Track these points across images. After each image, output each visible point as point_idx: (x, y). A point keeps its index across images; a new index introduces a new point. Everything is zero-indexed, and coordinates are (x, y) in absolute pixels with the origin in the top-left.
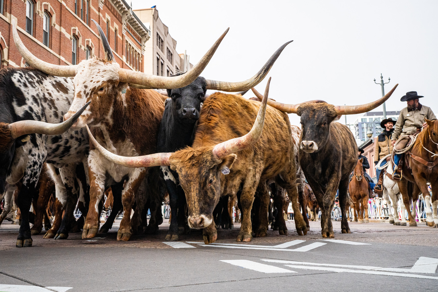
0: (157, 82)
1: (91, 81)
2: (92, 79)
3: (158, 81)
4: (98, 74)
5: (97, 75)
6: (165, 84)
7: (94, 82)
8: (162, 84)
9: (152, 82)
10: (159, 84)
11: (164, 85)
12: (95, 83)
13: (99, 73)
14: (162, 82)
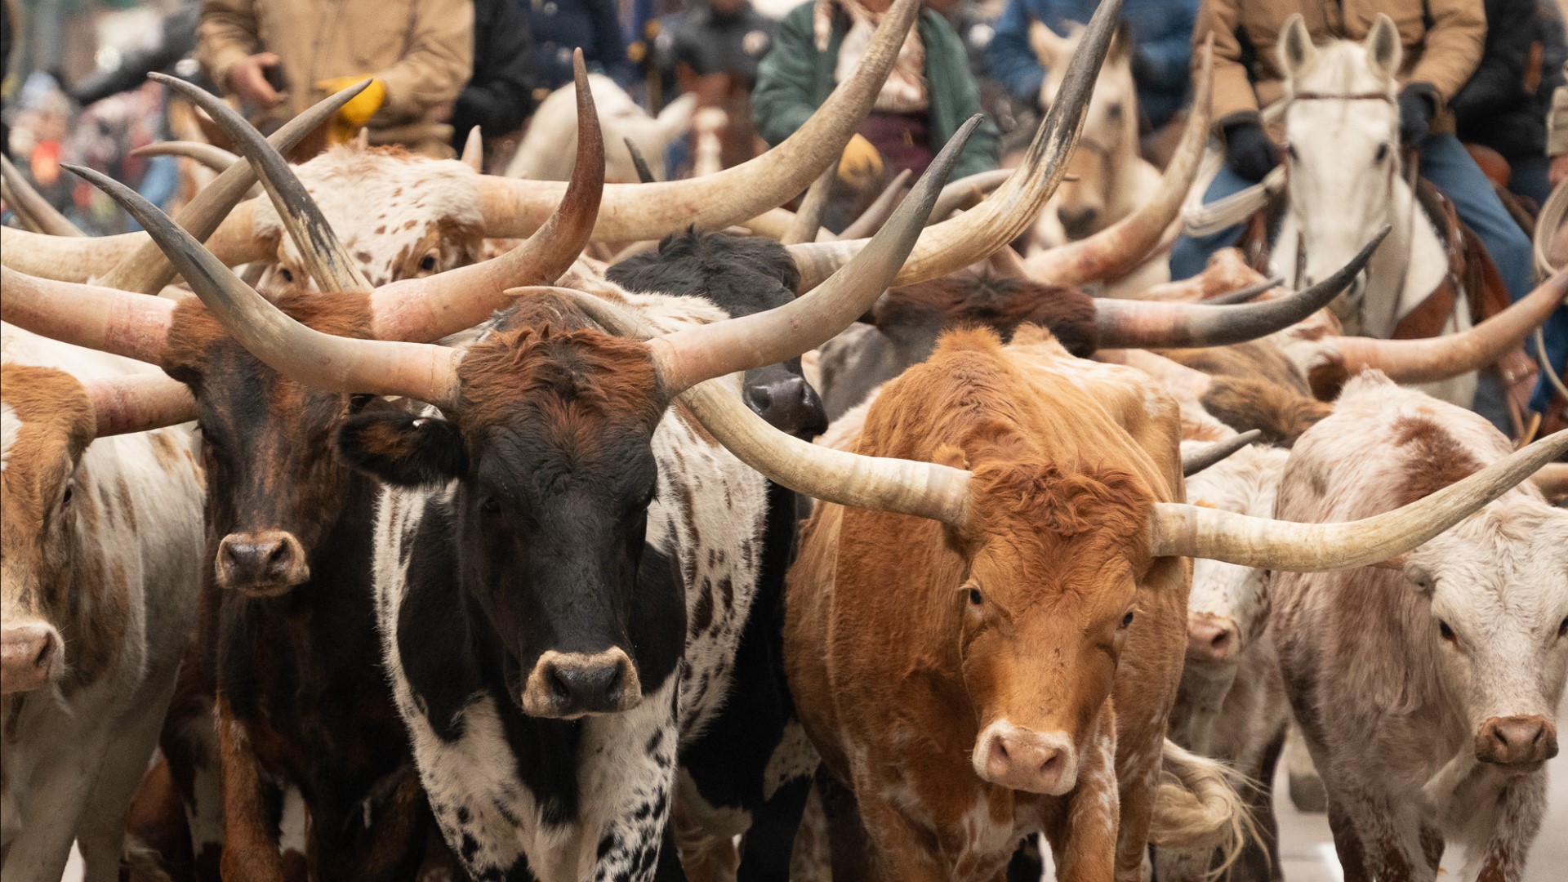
0: (657, 207)
1: (381, 231)
2: (380, 223)
3: (661, 201)
4: (398, 199)
5: (394, 205)
6: (698, 205)
7: (394, 232)
8: (684, 211)
9: (631, 211)
10: (669, 213)
11: (694, 211)
12: (402, 231)
13: (398, 192)
14: (679, 201)
